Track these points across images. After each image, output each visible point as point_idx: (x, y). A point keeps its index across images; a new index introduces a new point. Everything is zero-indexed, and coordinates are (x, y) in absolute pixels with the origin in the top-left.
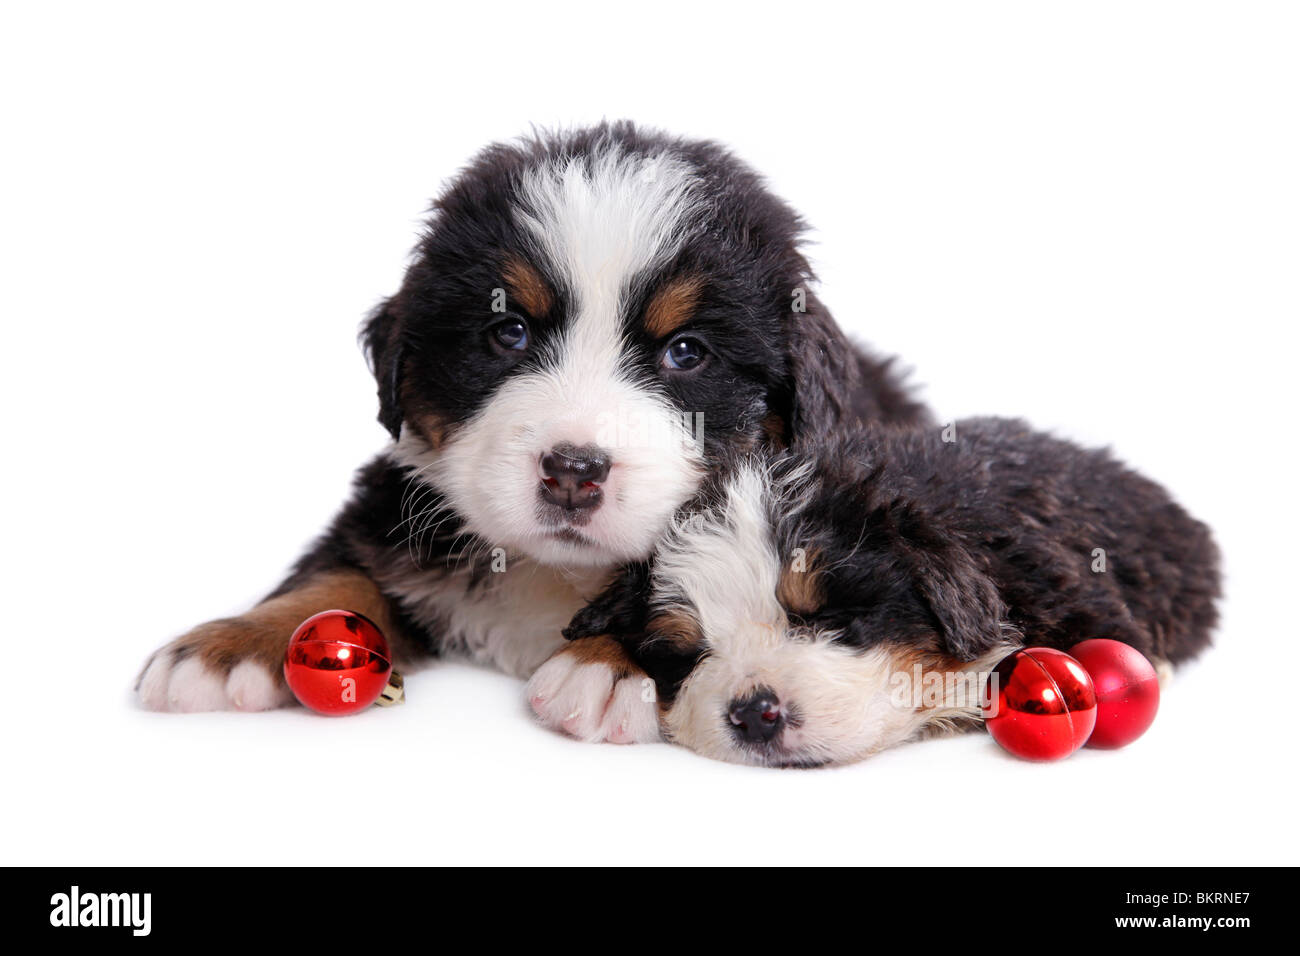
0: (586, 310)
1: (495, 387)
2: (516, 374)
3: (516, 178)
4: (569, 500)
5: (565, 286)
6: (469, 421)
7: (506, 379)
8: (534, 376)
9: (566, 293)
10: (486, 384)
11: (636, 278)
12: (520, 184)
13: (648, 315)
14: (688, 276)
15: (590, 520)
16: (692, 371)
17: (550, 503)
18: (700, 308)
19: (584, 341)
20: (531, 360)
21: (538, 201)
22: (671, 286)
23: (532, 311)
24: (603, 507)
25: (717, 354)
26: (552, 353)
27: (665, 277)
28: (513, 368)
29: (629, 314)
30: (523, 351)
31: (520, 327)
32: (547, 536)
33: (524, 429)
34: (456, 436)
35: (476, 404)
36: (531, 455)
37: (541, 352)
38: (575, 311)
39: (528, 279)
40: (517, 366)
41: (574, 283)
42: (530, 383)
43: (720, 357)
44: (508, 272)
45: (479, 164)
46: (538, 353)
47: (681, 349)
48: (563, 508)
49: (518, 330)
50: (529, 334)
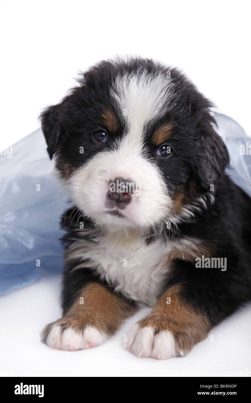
0: (131, 132)
1: (92, 155)
2: (101, 151)
3: (114, 78)
4: (119, 199)
5: (125, 122)
6: (81, 167)
7: (97, 153)
8: (108, 152)
9: (124, 125)
10: (89, 153)
11: (150, 122)
12: (115, 80)
13: (153, 137)
14: (168, 123)
15: (126, 208)
16: (167, 157)
17: (111, 199)
18: (172, 135)
19: (128, 143)
20: (107, 147)
21: (120, 89)
22: (162, 126)
23: (110, 130)
24: (131, 203)
25: (176, 152)
26: (116, 145)
27: (160, 123)
28: (100, 149)
29: (146, 136)
30: (104, 143)
31: (104, 134)
32: (109, 212)
33: (103, 171)
34: (75, 172)
35: (85, 161)
36: (106, 181)
37: (112, 144)
38: (127, 132)
39: (111, 117)
40: (102, 148)
41: (128, 121)
42: (106, 155)
43: (177, 153)
44: (104, 114)
45: (100, 66)
46: (110, 145)
47: (163, 149)
48: (116, 202)
49: (103, 135)
50: (108, 137)
